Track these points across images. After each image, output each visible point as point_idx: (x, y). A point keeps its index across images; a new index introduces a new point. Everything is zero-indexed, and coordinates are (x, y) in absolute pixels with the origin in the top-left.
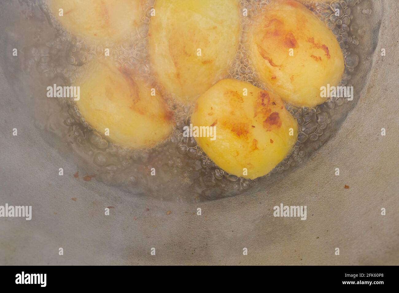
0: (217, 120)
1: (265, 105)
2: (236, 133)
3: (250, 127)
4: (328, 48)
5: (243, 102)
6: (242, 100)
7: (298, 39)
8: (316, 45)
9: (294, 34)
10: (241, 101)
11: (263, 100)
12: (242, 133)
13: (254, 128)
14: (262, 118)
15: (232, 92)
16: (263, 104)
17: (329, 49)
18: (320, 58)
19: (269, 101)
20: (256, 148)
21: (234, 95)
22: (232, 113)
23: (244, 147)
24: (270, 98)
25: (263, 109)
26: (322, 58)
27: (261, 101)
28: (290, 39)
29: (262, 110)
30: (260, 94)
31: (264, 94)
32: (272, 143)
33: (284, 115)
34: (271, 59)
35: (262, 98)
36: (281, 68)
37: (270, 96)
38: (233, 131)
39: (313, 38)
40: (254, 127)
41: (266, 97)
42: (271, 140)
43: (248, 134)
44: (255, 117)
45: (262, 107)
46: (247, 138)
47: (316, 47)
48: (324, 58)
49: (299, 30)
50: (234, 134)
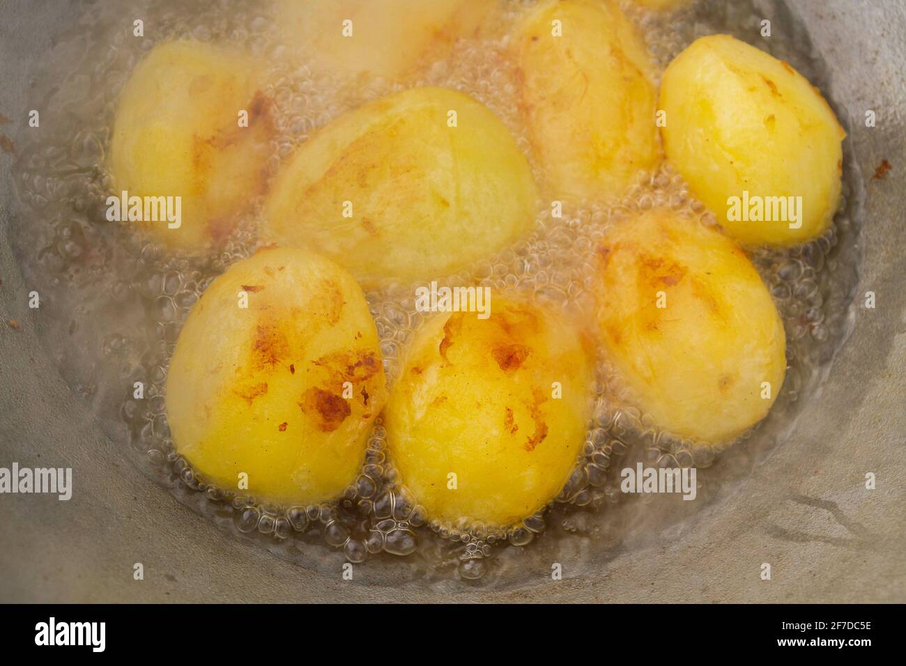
0: (263, 288)
1: (353, 375)
2: (258, 339)
3: (288, 362)
4: (546, 438)
5: (331, 325)
6: (334, 321)
7: (525, 368)
8: (536, 409)
9: (528, 359)
10: (331, 320)
11: (358, 364)
12: (264, 351)
13: (290, 373)
14: (321, 379)
15: (338, 292)
16: (351, 368)
17: (545, 441)
18: (514, 430)
19: (365, 378)
20: (250, 400)
21: (334, 300)
22: (295, 312)
23: (239, 369)
24: (373, 378)
25: (342, 374)
26: (518, 434)
27: (354, 361)
28: (515, 353)
29: (337, 372)
30: (368, 353)
31: (372, 361)
32: (281, 430)
33: (354, 427)
34: (452, 344)
35: (362, 360)
36: (447, 366)
37: (376, 376)
38: (260, 332)
39: (547, 399)
40: (292, 370)
41: (370, 367)
42: (285, 424)
43: (269, 366)
44: (314, 364)
45: (343, 370)
46: (261, 367)
47: (533, 411)
48: (522, 437)
49: (543, 364)
50: (255, 335)
